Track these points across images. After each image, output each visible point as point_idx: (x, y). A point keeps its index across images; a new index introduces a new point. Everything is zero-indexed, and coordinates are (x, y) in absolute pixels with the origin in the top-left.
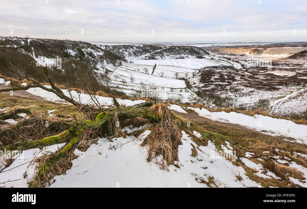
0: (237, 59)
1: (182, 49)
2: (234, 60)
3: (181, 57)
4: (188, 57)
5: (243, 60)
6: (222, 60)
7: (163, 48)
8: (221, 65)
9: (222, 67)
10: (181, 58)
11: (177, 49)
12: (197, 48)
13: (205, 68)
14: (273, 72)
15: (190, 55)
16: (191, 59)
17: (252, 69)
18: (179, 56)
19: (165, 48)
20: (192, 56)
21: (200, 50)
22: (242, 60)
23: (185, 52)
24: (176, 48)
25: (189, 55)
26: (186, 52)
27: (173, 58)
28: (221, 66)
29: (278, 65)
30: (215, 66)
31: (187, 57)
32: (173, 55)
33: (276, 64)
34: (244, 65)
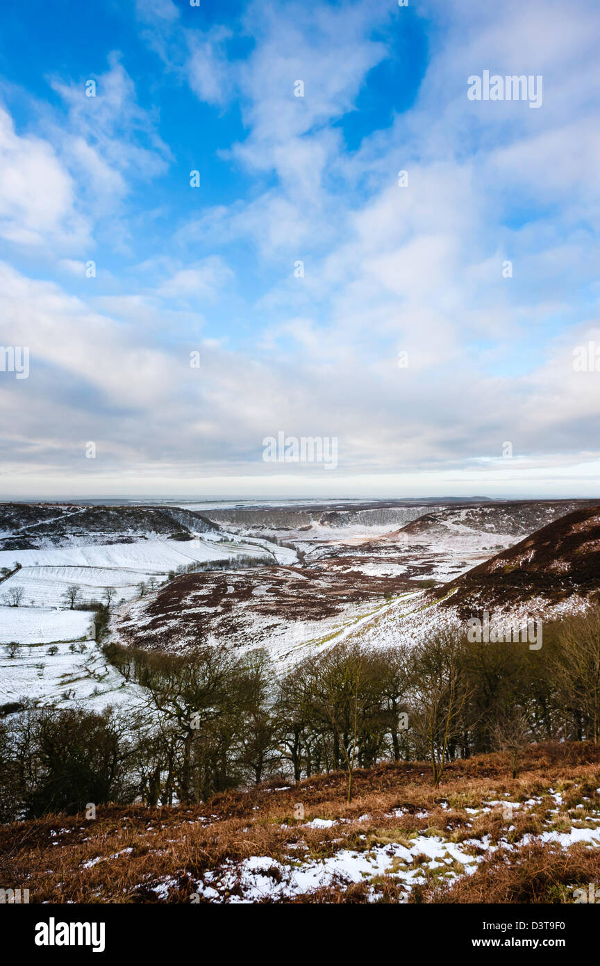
0: (293, 540)
1: (129, 515)
2: (283, 542)
3: (124, 538)
4: (146, 536)
5: (305, 542)
6: (250, 543)
7: (65, 512)
8: (238, 556)
9: (243, 562)
10: (124, 542)
11: (113, 515)
12: (186, 512)
13: (191, 567)
14: (360, 569)
15: (153, 532)
16: (154, 543)
17: (316, 564)
18: (117, 534)
19: (73, 514)
20: (159, 535)
21: (191, 516)
22: (302, 541)
23: (137, 522)
24: (111, 512)
25: (148, 533)
26: (142, 523)
27: (95, 541)
28: (241, 558)
29: (378, 549)
30: (223, 561)
31: (142, 537)
32: (98, 534)
33: (374, 549)
34: (305, 554)
